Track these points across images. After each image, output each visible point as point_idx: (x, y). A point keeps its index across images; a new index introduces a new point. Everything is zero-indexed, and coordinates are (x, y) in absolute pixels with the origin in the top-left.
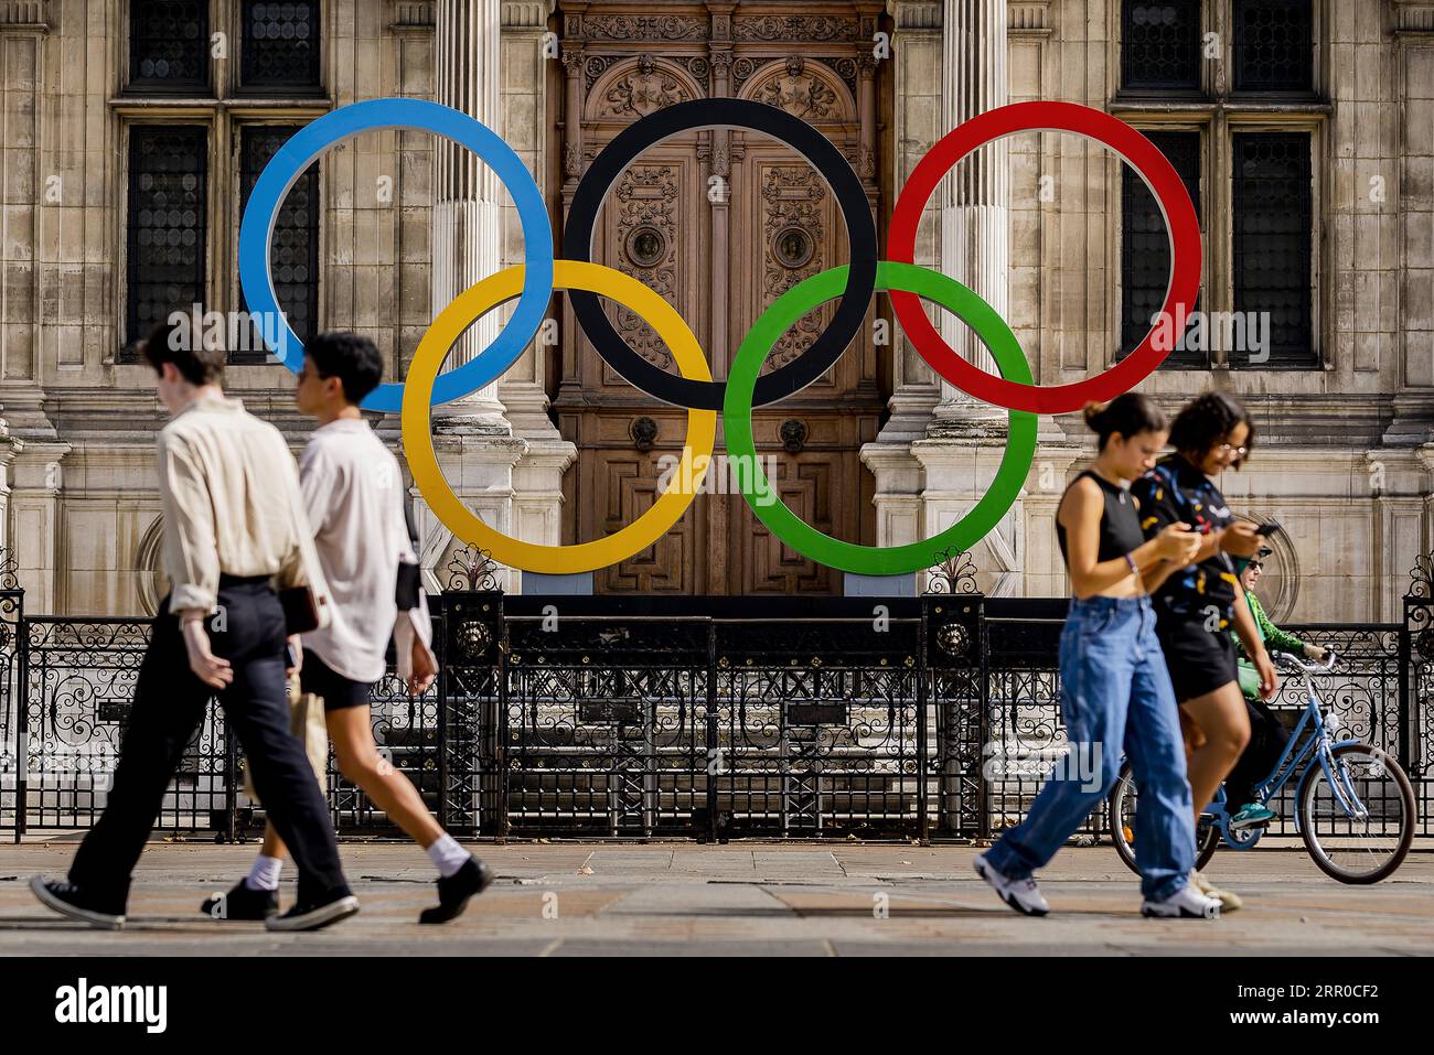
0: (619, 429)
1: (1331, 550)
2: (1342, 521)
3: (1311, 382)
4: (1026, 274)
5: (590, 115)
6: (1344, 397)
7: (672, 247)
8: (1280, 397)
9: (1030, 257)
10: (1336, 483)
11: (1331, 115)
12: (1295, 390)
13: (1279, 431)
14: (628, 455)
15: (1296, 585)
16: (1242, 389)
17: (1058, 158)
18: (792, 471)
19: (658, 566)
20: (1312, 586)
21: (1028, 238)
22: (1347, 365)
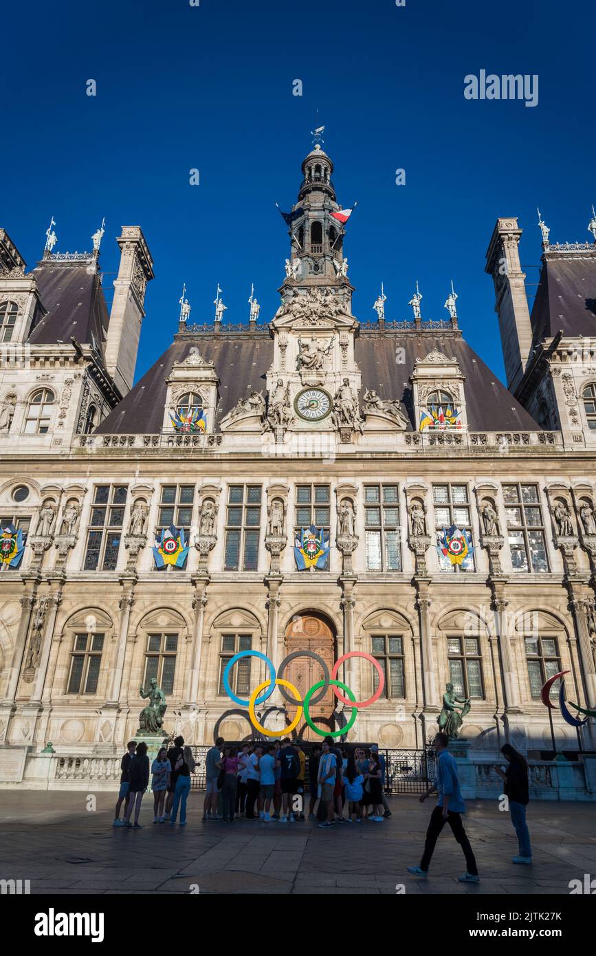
1: (409, 730)
2: (410, 726)
3: (404, 701)
4: (358, 683)
6: (409, 704)
7: (304, 678)
8: (399, 704)
10: (409, 719)
11: (405, 657)
12: (401, 703)
15: (403, 737)
17: (363, 663)
21: (358, 677)
22: (409, 698)
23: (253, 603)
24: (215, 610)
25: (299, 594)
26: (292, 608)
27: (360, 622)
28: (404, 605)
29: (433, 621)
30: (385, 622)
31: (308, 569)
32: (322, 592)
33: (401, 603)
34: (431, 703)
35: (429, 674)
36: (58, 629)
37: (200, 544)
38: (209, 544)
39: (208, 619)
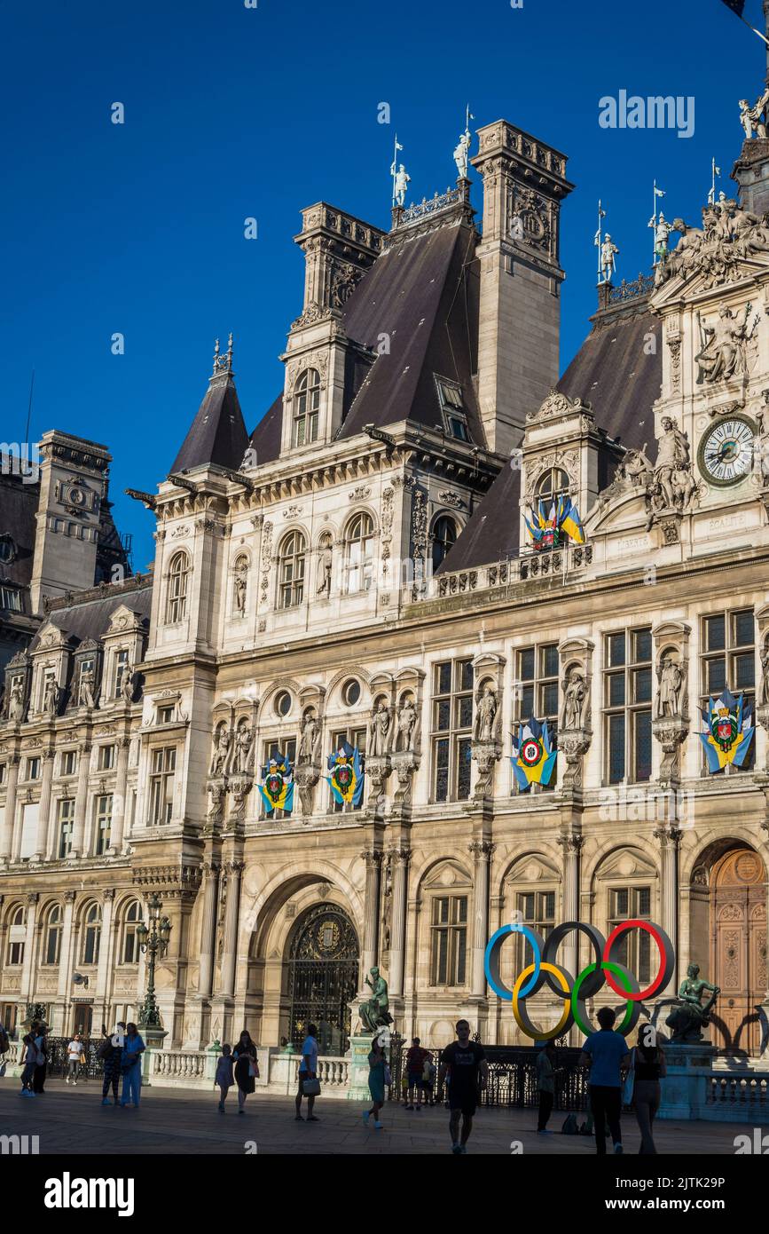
5: (718, 919)
14: (728, 1009)
23: (645, 836)
24: (596, 852)
25: (709, 815)
26: (699, 840)
36: (412, 894)
37: (565, 746)
38: (576, 744)
39: (588, 866)
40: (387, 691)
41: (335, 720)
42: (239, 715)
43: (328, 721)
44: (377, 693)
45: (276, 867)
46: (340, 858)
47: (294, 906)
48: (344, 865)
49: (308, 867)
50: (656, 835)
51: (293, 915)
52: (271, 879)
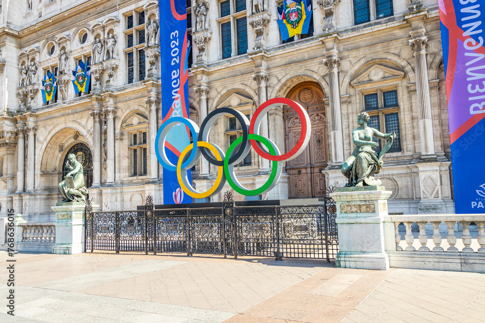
0: (296, 171)
1: (404, 183)
2: (406, 178)
3: (399, 154)
4: (348, 141)
5: (289, 126)
6: (405, 156)
8: (393, 157)
9: (348, 138)
10: (404, 171)
11: (399, 108)
12: (396, 156)
13: (393, 163)
14: (297, 175)
15: (398, 189)
16: (387, 157)
17: (353, 122)
18: (321, 176)
19: (302, 191)
20: (401, 189)
21: (348, 135)
22: (405, 150)
23: (246, 83)
24: (217, 96)
25: (285, 65)
26: (279, 81)
27: (347, 80)
28: (396, 52)
29: (432, 62)
30: (374, 75)
31: (292, 39)
32: (306, 59)
33: (393, 51)
34: (427, 151)
35: (424, 123)
36: (117, 131)
37: (197, 41)
38: (203, 39)
39: (212, 104)
40: (100, 32)
41: (76, 51)
42: (30, 57)
43: (73, 53)
44: (95, 34)
45: (52, 127)
46: (81, 118)
47: (63, 146)
48: (83, 122)
49: (66, 125)
50: (255, 79)
51: (62, 150)
52: (49, 133)
